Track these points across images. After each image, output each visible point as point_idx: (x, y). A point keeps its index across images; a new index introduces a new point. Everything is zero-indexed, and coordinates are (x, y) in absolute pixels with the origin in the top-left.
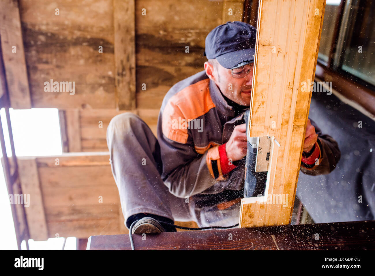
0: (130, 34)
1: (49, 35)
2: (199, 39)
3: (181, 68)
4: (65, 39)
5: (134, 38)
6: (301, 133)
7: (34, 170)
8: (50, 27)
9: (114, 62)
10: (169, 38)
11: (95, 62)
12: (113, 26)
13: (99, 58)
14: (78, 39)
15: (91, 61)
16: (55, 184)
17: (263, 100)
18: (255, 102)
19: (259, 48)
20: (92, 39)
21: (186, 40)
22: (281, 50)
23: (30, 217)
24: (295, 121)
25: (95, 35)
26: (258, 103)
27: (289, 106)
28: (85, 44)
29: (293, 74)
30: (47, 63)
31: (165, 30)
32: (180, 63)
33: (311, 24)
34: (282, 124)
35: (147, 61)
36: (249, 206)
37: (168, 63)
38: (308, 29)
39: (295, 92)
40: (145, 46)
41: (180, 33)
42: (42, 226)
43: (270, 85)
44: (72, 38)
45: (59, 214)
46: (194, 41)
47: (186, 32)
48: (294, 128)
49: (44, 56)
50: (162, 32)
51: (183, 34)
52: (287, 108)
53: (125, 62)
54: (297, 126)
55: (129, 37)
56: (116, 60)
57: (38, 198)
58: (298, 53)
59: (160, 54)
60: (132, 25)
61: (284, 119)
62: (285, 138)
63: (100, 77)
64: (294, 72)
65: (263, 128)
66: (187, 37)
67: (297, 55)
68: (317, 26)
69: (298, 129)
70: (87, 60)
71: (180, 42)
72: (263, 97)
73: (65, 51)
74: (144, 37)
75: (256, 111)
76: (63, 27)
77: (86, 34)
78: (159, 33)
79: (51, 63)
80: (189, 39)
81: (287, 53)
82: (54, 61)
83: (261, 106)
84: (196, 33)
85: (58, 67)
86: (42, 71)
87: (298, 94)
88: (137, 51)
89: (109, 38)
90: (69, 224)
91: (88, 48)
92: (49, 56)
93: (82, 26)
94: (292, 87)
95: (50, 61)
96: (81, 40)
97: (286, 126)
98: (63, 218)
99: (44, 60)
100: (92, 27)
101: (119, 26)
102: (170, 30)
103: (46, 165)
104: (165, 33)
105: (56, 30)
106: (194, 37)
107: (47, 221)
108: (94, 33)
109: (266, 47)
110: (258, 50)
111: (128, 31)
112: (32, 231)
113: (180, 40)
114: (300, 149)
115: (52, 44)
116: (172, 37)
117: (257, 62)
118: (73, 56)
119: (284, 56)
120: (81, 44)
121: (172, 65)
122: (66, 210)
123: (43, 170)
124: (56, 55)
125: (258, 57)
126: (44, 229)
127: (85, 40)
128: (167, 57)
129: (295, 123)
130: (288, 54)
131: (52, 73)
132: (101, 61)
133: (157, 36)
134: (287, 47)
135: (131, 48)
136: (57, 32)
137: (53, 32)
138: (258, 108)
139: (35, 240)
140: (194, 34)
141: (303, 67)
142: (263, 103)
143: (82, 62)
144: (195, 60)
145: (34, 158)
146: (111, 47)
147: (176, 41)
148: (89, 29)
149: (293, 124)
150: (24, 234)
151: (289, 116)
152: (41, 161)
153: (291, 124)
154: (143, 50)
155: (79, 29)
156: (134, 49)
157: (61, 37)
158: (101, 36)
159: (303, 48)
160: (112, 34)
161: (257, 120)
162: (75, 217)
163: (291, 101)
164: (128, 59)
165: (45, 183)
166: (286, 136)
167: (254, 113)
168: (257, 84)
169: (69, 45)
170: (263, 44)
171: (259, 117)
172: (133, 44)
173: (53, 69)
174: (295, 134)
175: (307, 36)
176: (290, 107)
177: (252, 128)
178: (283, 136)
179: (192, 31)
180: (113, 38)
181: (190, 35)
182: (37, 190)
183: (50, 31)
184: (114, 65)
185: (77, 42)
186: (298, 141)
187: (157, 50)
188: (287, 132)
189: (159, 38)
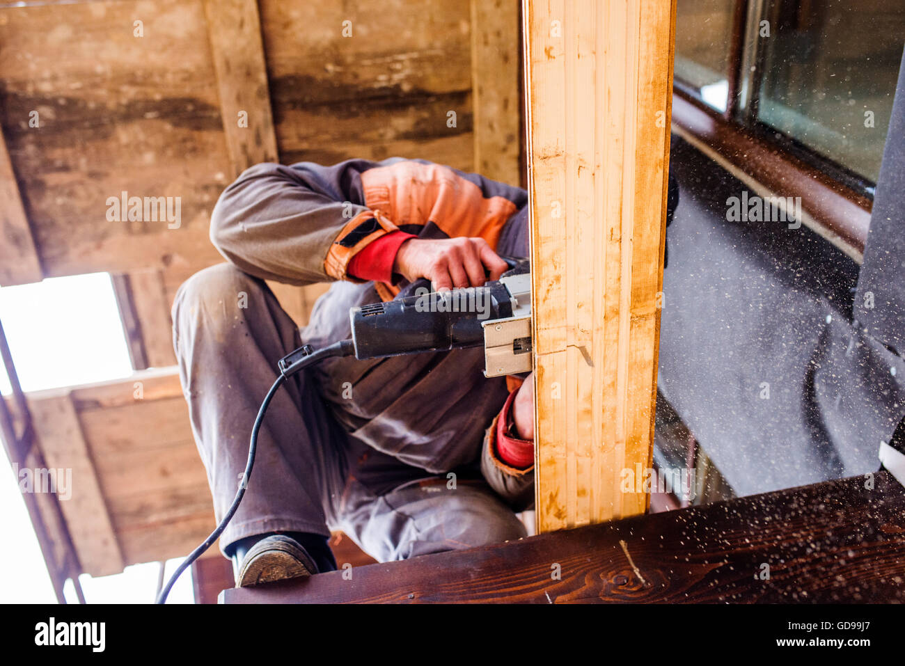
0: (257, 81)
1: (62, 102)
2: (420, 74)
3: (386, 145)
4: (102, 107)
5: (265, 89)
6: (649, 329)
7: (70, 419)
8: (62, 84)
9: (226, 150)
10: (349, 80)
11: (180, 155)
12: (212, 66)
13: (189, 145)
14: (131, 105)
15: (170, 153)
16: (122, 446)
17: (557, 273)
18: (539, 278)
19: (535, 165)
20: (166, 101)
21: (390, 80)
22: (585, 163)
23: (75, 527)
24: (633, 307)
25: (173, 92)
26: (548, 280)
27: (616, 277)
28: (150, 115)
29: (617, 210)
30: (65, 168)
31: (338, 62)
32: (381, 136)
33: (646, 100)
34: (605, 317)
35: (303, 138)
36: (554, 494)
37: (355, 138)
38: (641, 111)
39: (627, 247)
40: (295, 104)
41: (374, 65)
42: (105, 543)
43: (570, 238)
44: (119, 105)
45: (143, 510)
46: (408, 79)
47: (388, 59)
48: (632, 322)
49: (57, 155)
50: (330, 67)
51: (381, 65)
52: (613, 283)
53: (251, 148)
54: (640, 316)
55: (255, 88)
56: (230, 145)
57: (90, 482)
58: (623, 163)
59: (333, 119)
60: (259, 58)
61: (608, 308)
62: (615, 344)
63: (196, 189)
64: (618, 204)
65: (563, 330)
66: (392, 71)
67: (622, 167)
68: (660, 101)
69: (642, 324)
70: (161, 151)
71: (376, 86)
72: (556, 267)
73: (106, 137)
74: (291, 82)
75: (544, 296)
76: (94, 81)
77: (150, 90)
78: (326, 71)
79: (77, 168)
80: (396, 78)
81: (598, 166)
82: (83, 162)
83: (555, 286)
84: (413, 60)
85: (93, 175)
86: (57, 189)
87: (634, 249)
88: (277, 119)
89: (207, 95)
90: (170, 529)
91: (159, 123)
92: (69, 151)
93: (139, 73)
94: (619, 237)
95: (71, 163)
96: (140, 106)
97: (614, 320)
98: (153, 518)
99: (59, 163)
100: (163, 73)
101: (227, 64)
102: (349, 59)
103: (97, 404)
104: (339, 69)
105: (78, 89)
106: (408, 72)
107: (116, 530)
108: (171, 86)
109: (550, 160)
110: (534, 170)
111: (249, 74)
112: (85, 558)
113: (376, 80)
114: (652, 364)
115: (71, 124)
116: (356, 76)
117: (534, 194)
118: (127, 146)
119: (594, 175)
120: (141, 116)
121: (364, 142)
122: (156, 500)
123: (90, 416)
124: (84, 150)
125: (534, 184)
126: (113, 549)
127: (150, 105)
128: (352, 125)
129: (633, 311)
130: (601, 168)
131: (80, 191)
132: (194, 150)
133: (319, 77)
134: (598, 153)
135: (263, 113)
136: (79, 94)
137: (70, 94)
138: (548, 290)
139: (94, 576)
140: (407, 63)
141: (639, 192)
142: (558, 279)
143: (149, 157)
144: (418, 124)
145: (66, 392)
146: (215, 115)
147: (367, 85)
148: (157, 79)
149: (630, 315)
150: (66, 563)
151: (619, 300)
152: (82, 396)
153: (625, 315)
154: (290, 114)
155: (133, 82)
156: (269, 116)
157: (92, 105)
158: (187, 91)
159: (634, 152)
160: (213, 84)
161: (548, 316)
162: (181, 513)
163: (620, 266)
164: (259, 141)
165: (100, 446)
166: (617, 341)
167: (541, 302)
168: (540, 241)
169: (112, 122)
170: (542, 156)
171: (552, 309)
172: (266, 102)
173: (81, 183)
174: (636, 334)
175: (640, 126)
176: (619, 279)
177: (539, 335)
178: (611, 343)
179: (402, 57)
180: (217, 92)
181: (398, 66)
182: (85, 463)
183: (62, 93)
184: (227, 156)
185: (131, 114)
186: (645, 349)
187: (325, 109)
188: (618, 333)
189: (325, 81)
